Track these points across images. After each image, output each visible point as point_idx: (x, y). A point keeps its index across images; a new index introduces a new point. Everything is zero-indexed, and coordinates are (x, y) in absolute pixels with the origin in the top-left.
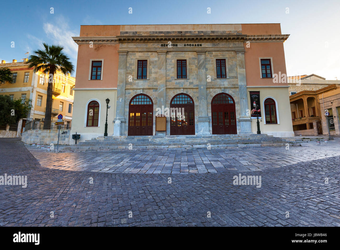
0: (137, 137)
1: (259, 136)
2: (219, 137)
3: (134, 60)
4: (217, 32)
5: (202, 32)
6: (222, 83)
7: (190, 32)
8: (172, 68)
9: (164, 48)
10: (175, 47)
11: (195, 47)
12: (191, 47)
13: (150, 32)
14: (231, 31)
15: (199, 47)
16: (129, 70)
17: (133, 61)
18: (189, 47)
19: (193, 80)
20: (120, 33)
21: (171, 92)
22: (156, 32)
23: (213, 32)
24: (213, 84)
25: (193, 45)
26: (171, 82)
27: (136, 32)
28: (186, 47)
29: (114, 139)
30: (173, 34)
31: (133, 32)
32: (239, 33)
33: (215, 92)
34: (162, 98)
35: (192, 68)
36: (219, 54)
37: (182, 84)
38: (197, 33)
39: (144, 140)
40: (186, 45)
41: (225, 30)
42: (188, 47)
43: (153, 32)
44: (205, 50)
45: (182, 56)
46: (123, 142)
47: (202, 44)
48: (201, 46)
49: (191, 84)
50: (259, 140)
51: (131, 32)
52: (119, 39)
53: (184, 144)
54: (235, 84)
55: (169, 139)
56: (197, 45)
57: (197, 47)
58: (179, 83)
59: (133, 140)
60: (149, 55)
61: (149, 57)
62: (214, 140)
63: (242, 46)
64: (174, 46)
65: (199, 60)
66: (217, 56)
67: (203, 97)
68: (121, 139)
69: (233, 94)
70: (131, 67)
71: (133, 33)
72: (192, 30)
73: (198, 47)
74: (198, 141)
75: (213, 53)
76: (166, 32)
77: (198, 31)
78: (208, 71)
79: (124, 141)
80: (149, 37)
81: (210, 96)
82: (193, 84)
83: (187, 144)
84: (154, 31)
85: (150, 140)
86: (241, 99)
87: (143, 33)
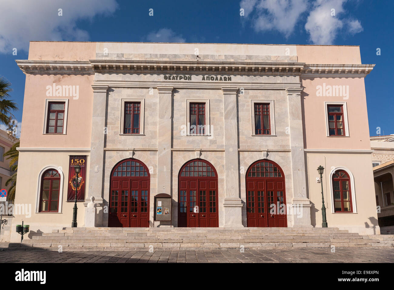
0: (128, 230)
1: (325, 230)
2: (261, 232)
3: (118, 101)
4: (257, 57)
5: (232, 56)
6: (264, 143)
7: (212, 56)
8: (181, 116)
9: (169, 82)
10: (187, 81)
11: (220, 82)
12: (214, 81)
13: (146, 55)
14: (279, 56)
15: (227, 81)
16: (111, 118)
17: (116, 103)
18: (211, 81)
19: (217, 136)
20: (95, 55)
21: (180, 156)
22: (156, 55)
23: (250, 57)
24: (249, 144)
25: (217, 79)
26: (180, 139)
27: (123, 55)
28: (206, 81)
29: (90, 231)
30: (184, 59)
31: (117, 54)
32: (292, 61)
33: (252, 158)
34: (165, 166)
35: (214, 116)
36: (259, 95)
37: (198, 143)
38: (224, 58)
39: (139, 233)
40: (206, 79)
41: (269, 55)
42: (208, 81)
43: (150, 54)
44: (236, 87)
45: (199, 97)
46: (105, 237)
47: (232, 76)
48: (231, 80)
49: (213, 143)
50: (327, 236)
51: (114, 54)
52: (94, 65)
53: (206, 241)
54: (284, 145)
55: (179, 234)
56: (223, 79)
57: (223, 81)
58: (193, 142)
59: (121, 234)
60: (144, 94)
61: (143, 96)
62: (254, 235)
63: (297, 82)
64: (186, 79)
65: (226, 103)
66: (257, 97)
67: (232, 166)
68: (101, 231)
69: (282, 161)
70: (113, 113)
71: (118, 56)
72: (215, 54)
73: (225, 82)
74: (227, 237)
75: (249, 93)
76: (172, 55)
77: (225, 55)
78: (241, 122)
79: (107, 235)
80: (144, 63)
81: (244, 163)
82: (216, 143)
83: (211, 241)
84: (152, 53)
85: (148, 235)
86: (295, 171)
87: (134, 56)
